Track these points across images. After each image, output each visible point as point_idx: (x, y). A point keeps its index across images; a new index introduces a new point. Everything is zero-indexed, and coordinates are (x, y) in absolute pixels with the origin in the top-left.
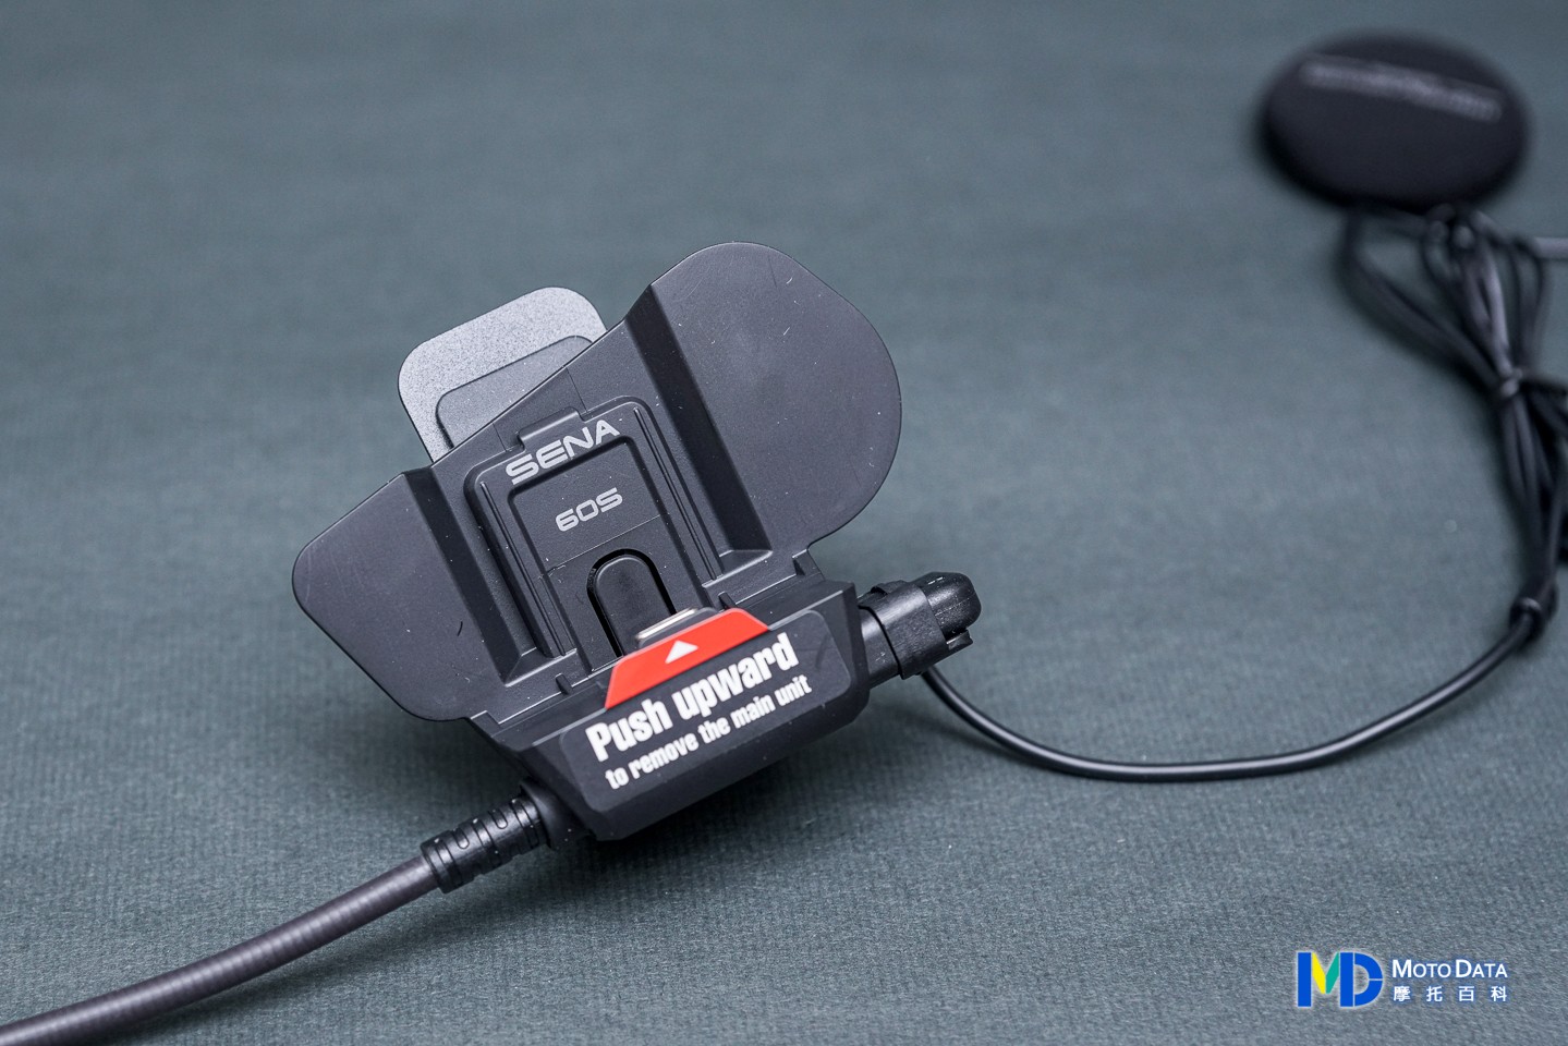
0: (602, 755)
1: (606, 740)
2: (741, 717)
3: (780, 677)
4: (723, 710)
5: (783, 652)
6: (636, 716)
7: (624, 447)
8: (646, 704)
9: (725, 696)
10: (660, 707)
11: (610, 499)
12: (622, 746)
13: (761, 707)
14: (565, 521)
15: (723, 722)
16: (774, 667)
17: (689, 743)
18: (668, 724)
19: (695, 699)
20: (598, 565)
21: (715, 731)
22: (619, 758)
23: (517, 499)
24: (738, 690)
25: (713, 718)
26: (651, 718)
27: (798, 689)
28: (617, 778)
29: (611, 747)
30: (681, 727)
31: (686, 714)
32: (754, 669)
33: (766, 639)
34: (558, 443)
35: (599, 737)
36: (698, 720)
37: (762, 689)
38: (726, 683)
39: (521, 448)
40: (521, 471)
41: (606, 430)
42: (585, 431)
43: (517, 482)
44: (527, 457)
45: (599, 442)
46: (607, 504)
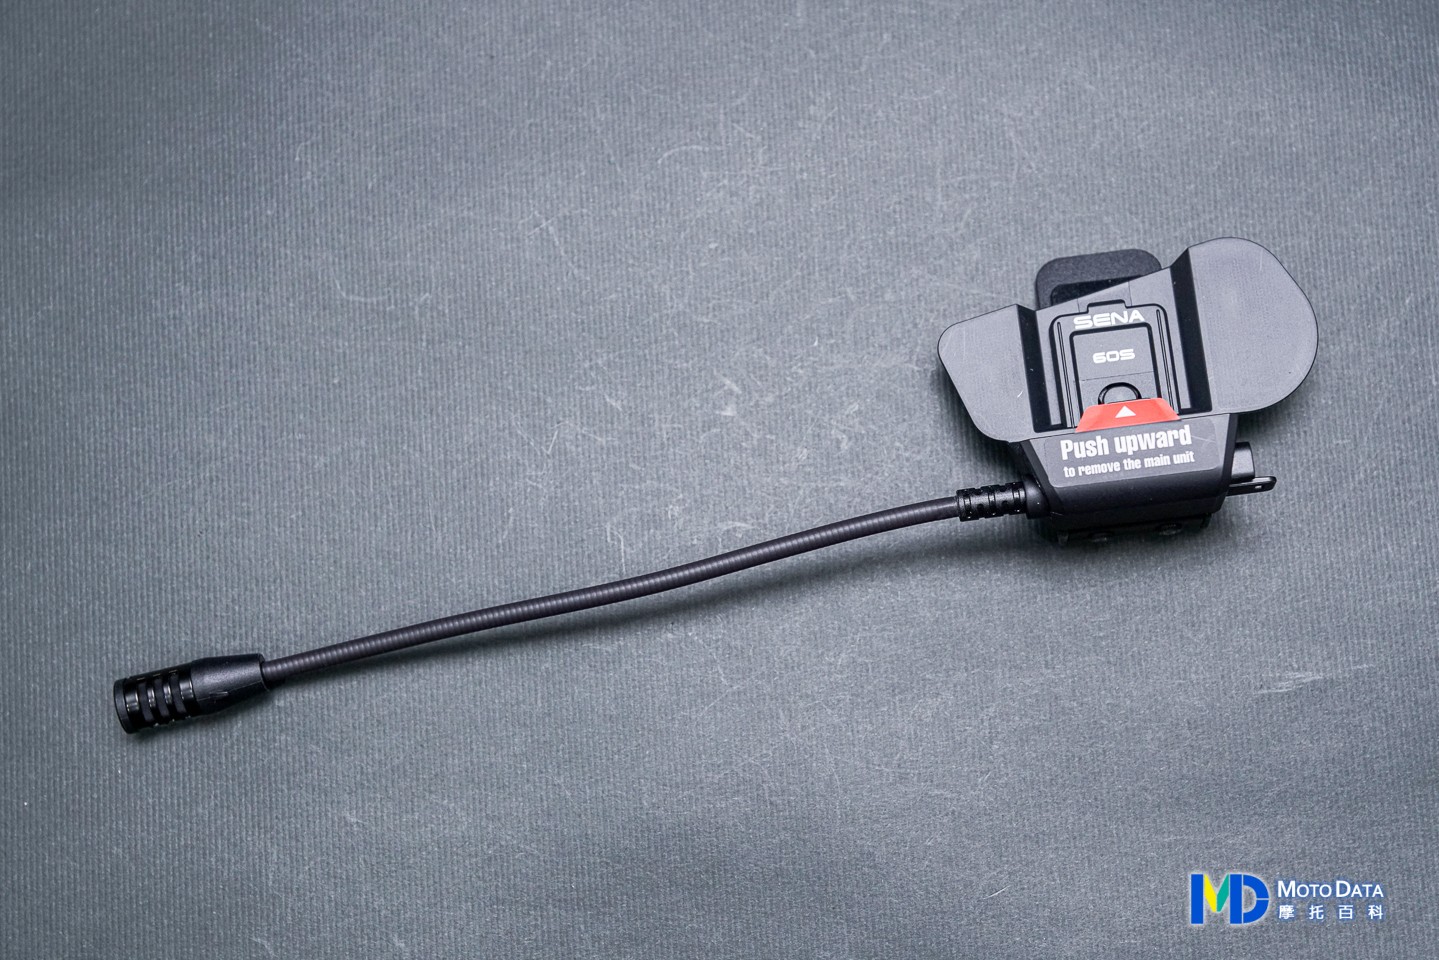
0: (1065, 457)
1: (1070, 449)
2: (1149, 462)
3: (1178, 448)
4: (1140, 455)
5: (1185, 435)
6: (1090, 442)
7: (1145, 329)
8: (1098, 437)
9: (1144, 447)
10: (1105, 441)
11: (1128, 354)
12: (1078, 456)
13: (1163, 461)
14: (1099, 358)
15: (1138, 461)
16: (1176, 441)
17: (1116, 466)
18: (1107, 452)
19: (1127, 444)
20: (1109, 387)
21: (1133, 465)
22: (1074, 462)
23: (1075, 338)
24: (1152, 446)
25: (1133, 457)
26: (1098, 445)
27: (1185, 459)
28: (1069, 472)
29: (1071, 454)
30: (1113, 456)
31: (1118, 450)
32: (1166, 438)
33: (1176, 424)
34: (1108, 314)
35: (1067, 446)
36: (1125, 455)
37: (1166, 451)
38: (1147, 441)
39: (1087, 312)
40: (1082, 323)
41: (1137, 316)
42: (1125, 313)
43: (1078, 328)
44: (1088, 317)
45: (1131, 322)
46: (1125, 356)
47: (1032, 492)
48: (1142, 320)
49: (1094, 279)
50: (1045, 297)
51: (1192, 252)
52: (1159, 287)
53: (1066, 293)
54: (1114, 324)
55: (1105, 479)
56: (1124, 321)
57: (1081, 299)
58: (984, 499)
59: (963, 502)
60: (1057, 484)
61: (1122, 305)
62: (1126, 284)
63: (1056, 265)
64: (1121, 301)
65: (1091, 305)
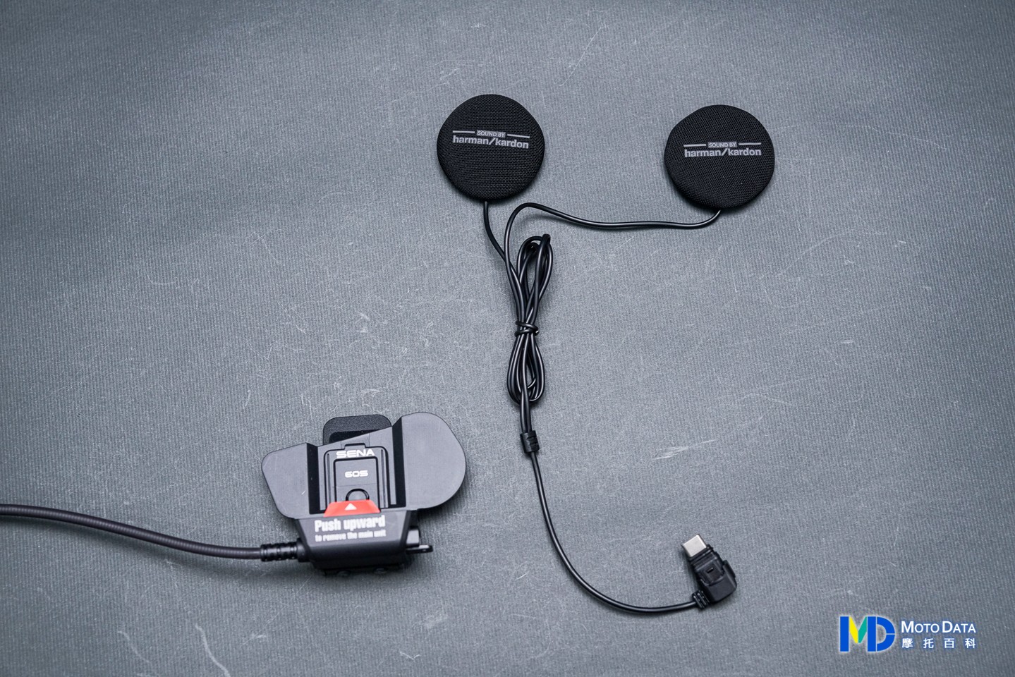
0: (317, 530)
1: (320, 526)
2: (362, 535)
3: (377, 528)
4: (357, 531)
5: (381, 521)
6: (331, 522)
7: (374, 460)
8: (335, 520)
9: (359, 527)
10: (339, 522)
11: (364, 473)
12: (324, 529)
13: (368, 535)
14: (348, 475)
15: (355, 534)
16: (377, 524)
17: (343, 537)
18: (339, 528)
19: (350, 524)
20: (352, 491)
21: (352, 536)
22: (321, 533)
23: (337, 463)
24: (364, 527)
25: (353, 532)
26: (335, 525)
27: (381, 534)
28: (318, 538)
29: (320, 529)
30: (343, 531)
31: (346, 527)
32: (371, 522)
33: (378, 515)
34: (355, 451)
35: (318, 524)
36: (349, 531)
37: (372, 530)
38: (361, 523)
39: (344, 449)
40: (341, 455)
41: (370, 452)
42: (365, 450)
43: (338, 458)
44: (344, 452)
45: (367, 455)
46: (361, 474)
47: (300, 548)
48: (373, 455)
49: (354, 430)
50: (327, 439)
51: (403, 419)
52: (384, 437)
53: (336, 437)
54: (358, 456)
55: (337, 543)
56: (364, 455)
57: (343, 442)
58: (274, 551)
59: (264, 552)
60: (311, 545)
61: (364, 446)
62: (368, 434)
63: (335, 421)
64: (363, 444)
65: (347, 445)
